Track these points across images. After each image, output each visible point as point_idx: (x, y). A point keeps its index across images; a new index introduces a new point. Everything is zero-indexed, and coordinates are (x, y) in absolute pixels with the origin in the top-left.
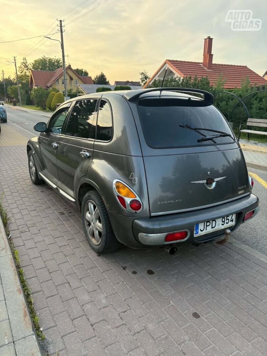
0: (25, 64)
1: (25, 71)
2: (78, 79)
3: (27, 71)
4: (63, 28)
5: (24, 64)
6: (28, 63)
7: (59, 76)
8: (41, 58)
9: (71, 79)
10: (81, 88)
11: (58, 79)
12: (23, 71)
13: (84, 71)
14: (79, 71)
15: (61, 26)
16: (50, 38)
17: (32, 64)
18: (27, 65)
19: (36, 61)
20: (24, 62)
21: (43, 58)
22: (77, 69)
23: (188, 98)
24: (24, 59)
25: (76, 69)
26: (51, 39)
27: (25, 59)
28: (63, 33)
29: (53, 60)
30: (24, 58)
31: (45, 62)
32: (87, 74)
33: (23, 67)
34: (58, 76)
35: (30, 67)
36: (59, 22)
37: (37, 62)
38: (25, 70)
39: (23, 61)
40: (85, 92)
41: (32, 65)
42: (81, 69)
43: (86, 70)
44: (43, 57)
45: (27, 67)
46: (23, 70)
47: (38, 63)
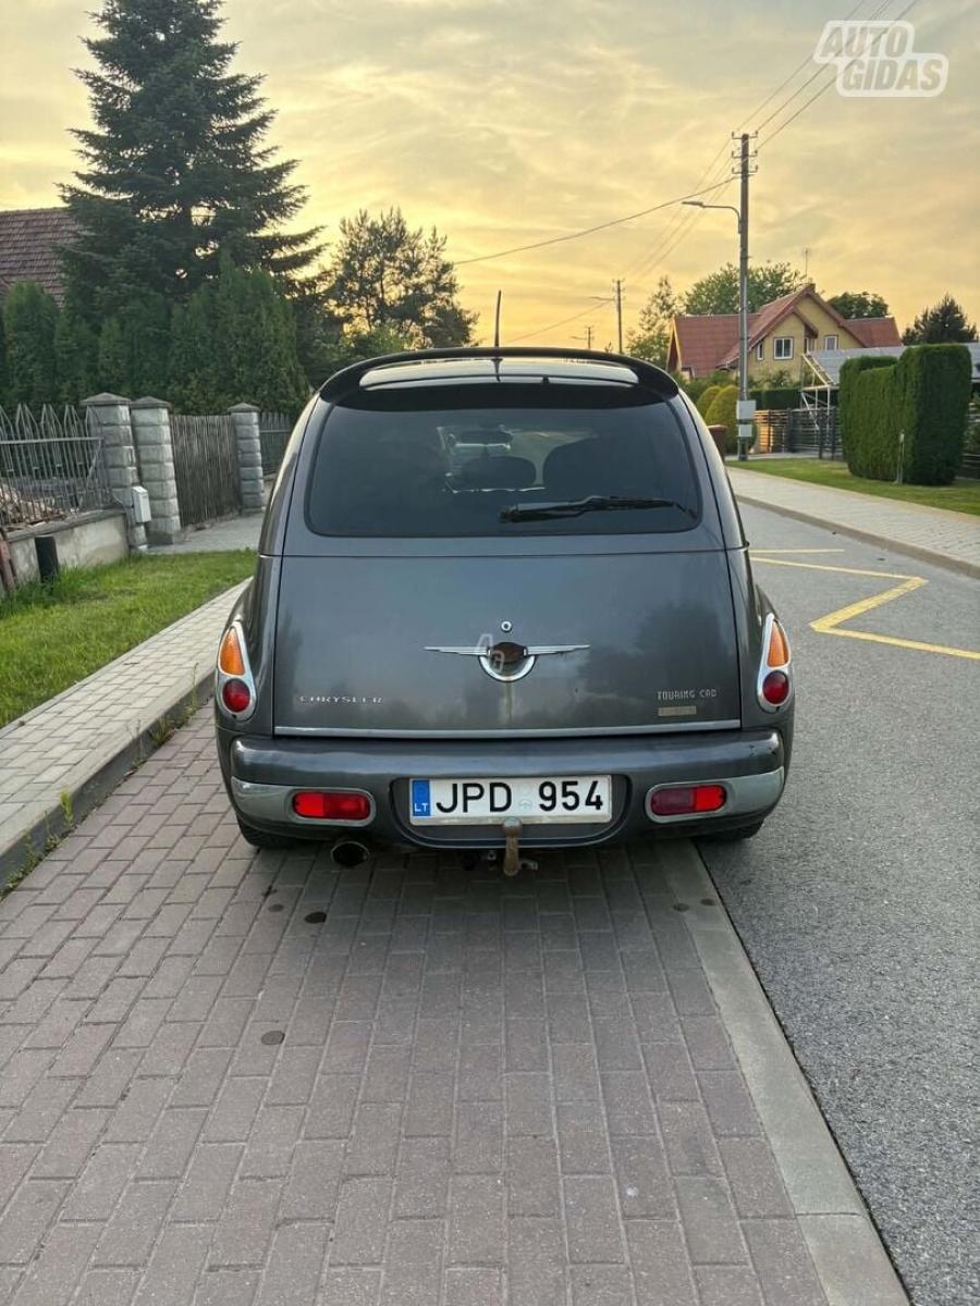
0: (662, 298)
1: (661, 322)
2: (838, 331)
3: (666, 322)
4: (750, 159)
5: (659, 301)
6: (675, 294)
7: (764, 330)
8: (719, 273)
9: (811, 333)
10: (817, 367)
11: (763, 340)
12: (654, 325)
13: (870, 299)
14: (851, 302)
15: (745, 155)
16: (700, 204)
17: (686, 297)
18: (670, 302)
19: (700, 286)
20: (660, 293)
21: (726, 272)
22: (845, 296)
23: (541, 378)
24: (661, 285)
25: (840, 295)
26: (704, 207)
27: (664, 283)
28: (750, 179)
29: (760, 273)
30: (661, 279)
31: (731, 284)
32: (884, 307)
33: (655, 309)
34: (761, 329)
35: (680, 307)
36: (739, 143)
37: (703, 289)
38: (662, 320)
39: (656, 290)
40: (827, 379)
41: (686, 302)
42: (860, 292)
43: (880, 296)
44: (727, 268)
45: (669, 307)
46: (656, 320)
47: (707, 290)
